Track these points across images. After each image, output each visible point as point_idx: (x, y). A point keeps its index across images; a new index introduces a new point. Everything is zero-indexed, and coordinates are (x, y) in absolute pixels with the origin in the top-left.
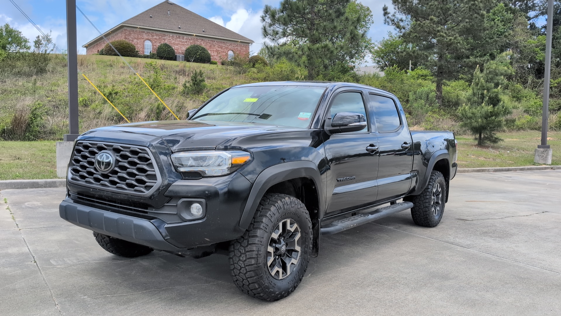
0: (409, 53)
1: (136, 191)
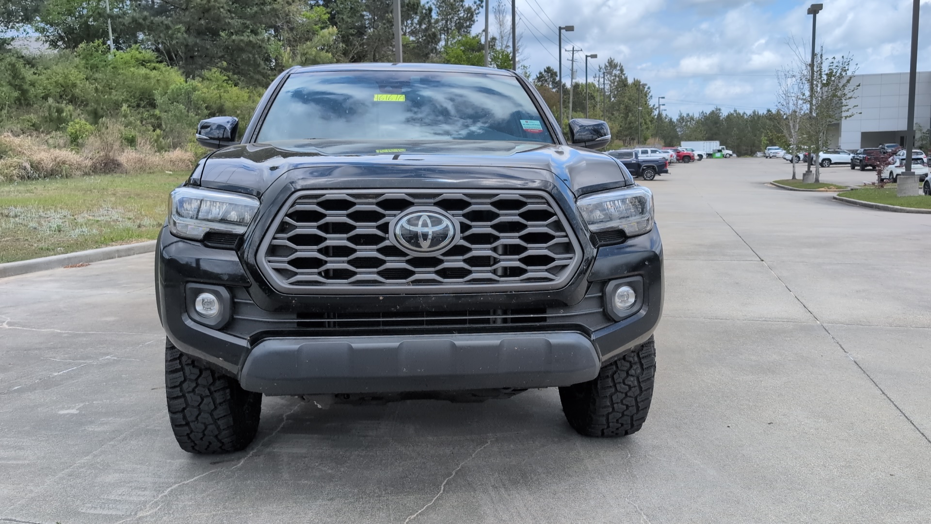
0: (136, 21)
1: (529, 280)
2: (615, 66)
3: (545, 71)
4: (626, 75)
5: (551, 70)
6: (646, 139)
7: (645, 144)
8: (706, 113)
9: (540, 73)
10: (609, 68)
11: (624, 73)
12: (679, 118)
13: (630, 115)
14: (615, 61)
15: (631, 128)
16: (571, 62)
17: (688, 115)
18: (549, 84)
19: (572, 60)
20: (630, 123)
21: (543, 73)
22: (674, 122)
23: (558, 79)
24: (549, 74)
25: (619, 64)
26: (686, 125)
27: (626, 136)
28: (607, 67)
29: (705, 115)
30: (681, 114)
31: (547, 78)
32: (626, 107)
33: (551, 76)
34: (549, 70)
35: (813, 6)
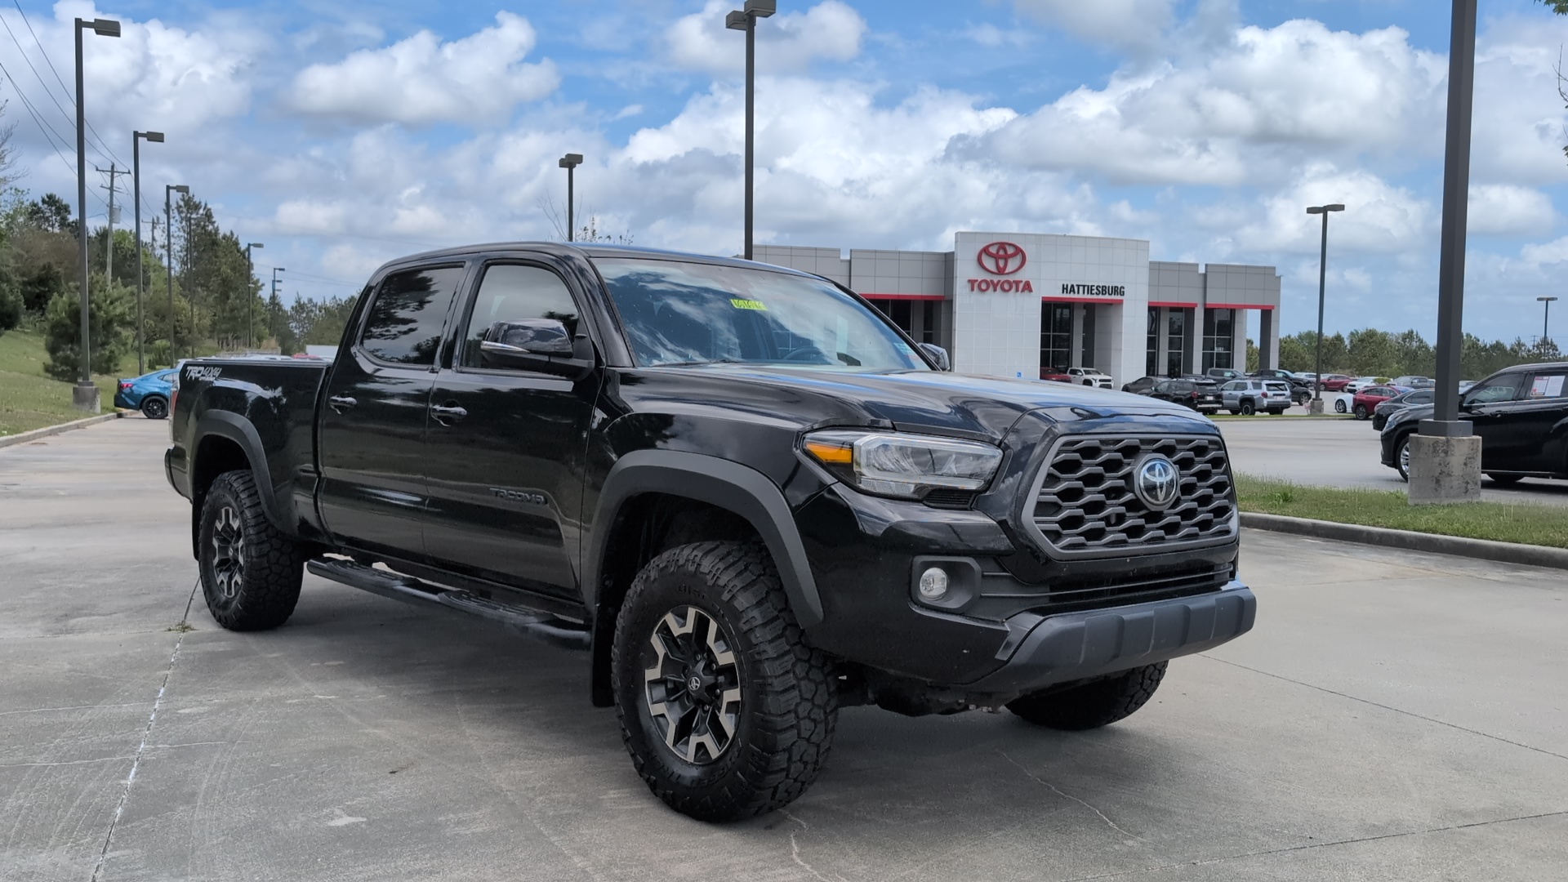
2: (197, 207)
3: (44, 201)
4: (216, 225)
5: (57, 202)
6: (260, 339)
7: (259, 347)
8: (340, 300)
9: (35, 205)
10: (185, 210)
11: (214, 220)
12: (294, 304)
13: (232, 295)
14: (196, 200)
15: (235, 318)
16: (109, 191)
17: (310, 300)
18: (53, 226)
19: (111, 189)
20: (232, 310)
21: (40, 204)
22: (286, 312)
23: (73, 217)
24: (53, 208)
25: (203, 205)
26: (308, 317)
27: (226, 332)
28: (181, 207)
29: (339, 302)
30: (299, 299)
31: (47, 215)
32: (224, 280)
33: (58, 213)
34: (51, 200)
35: (569, 156)
